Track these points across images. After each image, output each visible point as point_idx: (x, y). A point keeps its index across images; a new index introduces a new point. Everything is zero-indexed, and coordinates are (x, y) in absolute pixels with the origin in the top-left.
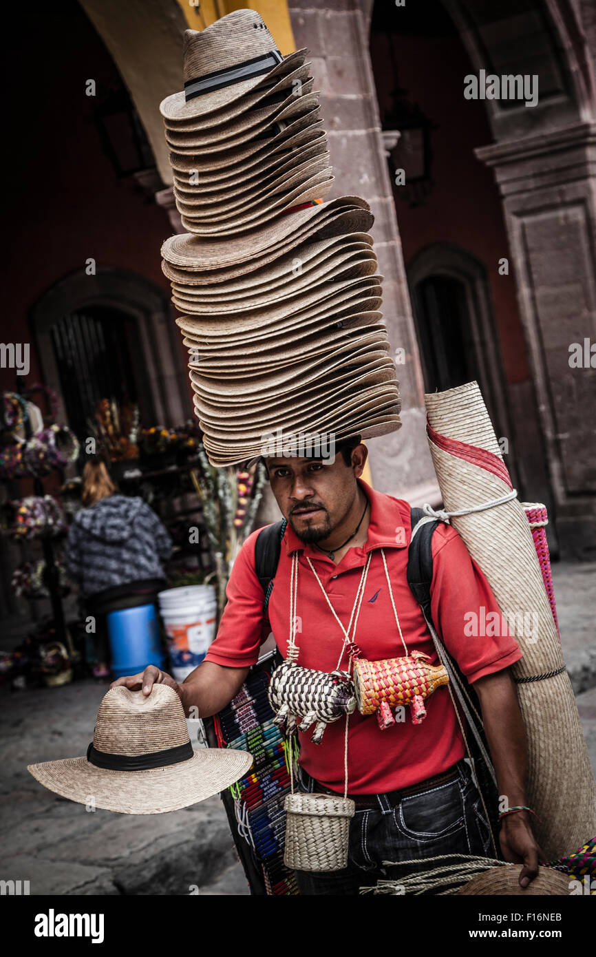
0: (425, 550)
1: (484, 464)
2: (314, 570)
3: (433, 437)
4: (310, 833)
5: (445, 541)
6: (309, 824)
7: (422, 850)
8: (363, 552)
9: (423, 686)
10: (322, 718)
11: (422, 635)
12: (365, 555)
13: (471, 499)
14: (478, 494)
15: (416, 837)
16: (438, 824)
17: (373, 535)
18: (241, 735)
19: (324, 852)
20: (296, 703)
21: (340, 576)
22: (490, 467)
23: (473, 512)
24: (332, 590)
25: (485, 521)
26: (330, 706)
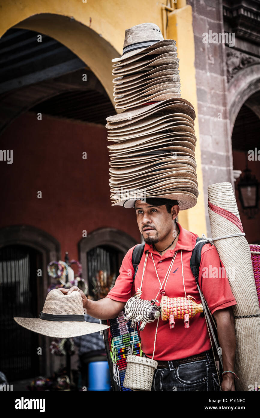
0: (199, 251)
1: (229, 218)
2: (153, 259)
3: (210, 206)
4: (134, 371)
6: (134, 367)
7: (185, 389)
8: (173, 251)
9: (190, 310)
10: (144, 319)
12: (174, 253)
13: (222, 233)
14: (225, 231)
15: (183, 383)
16: (194, 378)
17: (178, 245)
18: (120, 335)
19: (139, 381)
20: (135, 312)
21: (163, 261)
22: (231, 220)
23: (222, 239)
24: (159, 267)
25: (227, 243)
26: (148, 313)
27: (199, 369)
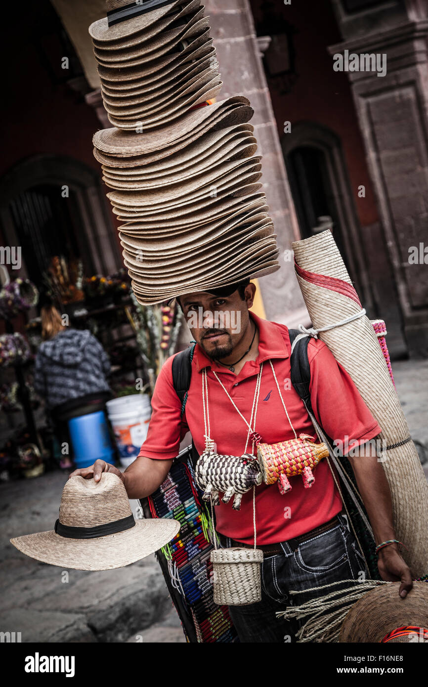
0: (303, 358)
1: (342, 291)
2: (220, 381)
3: (301, 273)
4: (230, 577)
5: (317, 350)
6: (229, 570)
7: (318, 580)
8: (256, 363)
9: (310, 459)
10: (239, 491)
11: (305, 422)
12: (259, 366)
13: (334, 317)
14: (339, 313)
15: (313, 571)
16: (328, 560)
17: (262, 350)
18: (169, 511)
19: (242, 590)
20: (218, 482)
21: (240, 383)
22: (345, 292)
23: (336, 327)
24: (234, 395)
25: (346, 333)
26: (244, 481)
27: (333, 543)
